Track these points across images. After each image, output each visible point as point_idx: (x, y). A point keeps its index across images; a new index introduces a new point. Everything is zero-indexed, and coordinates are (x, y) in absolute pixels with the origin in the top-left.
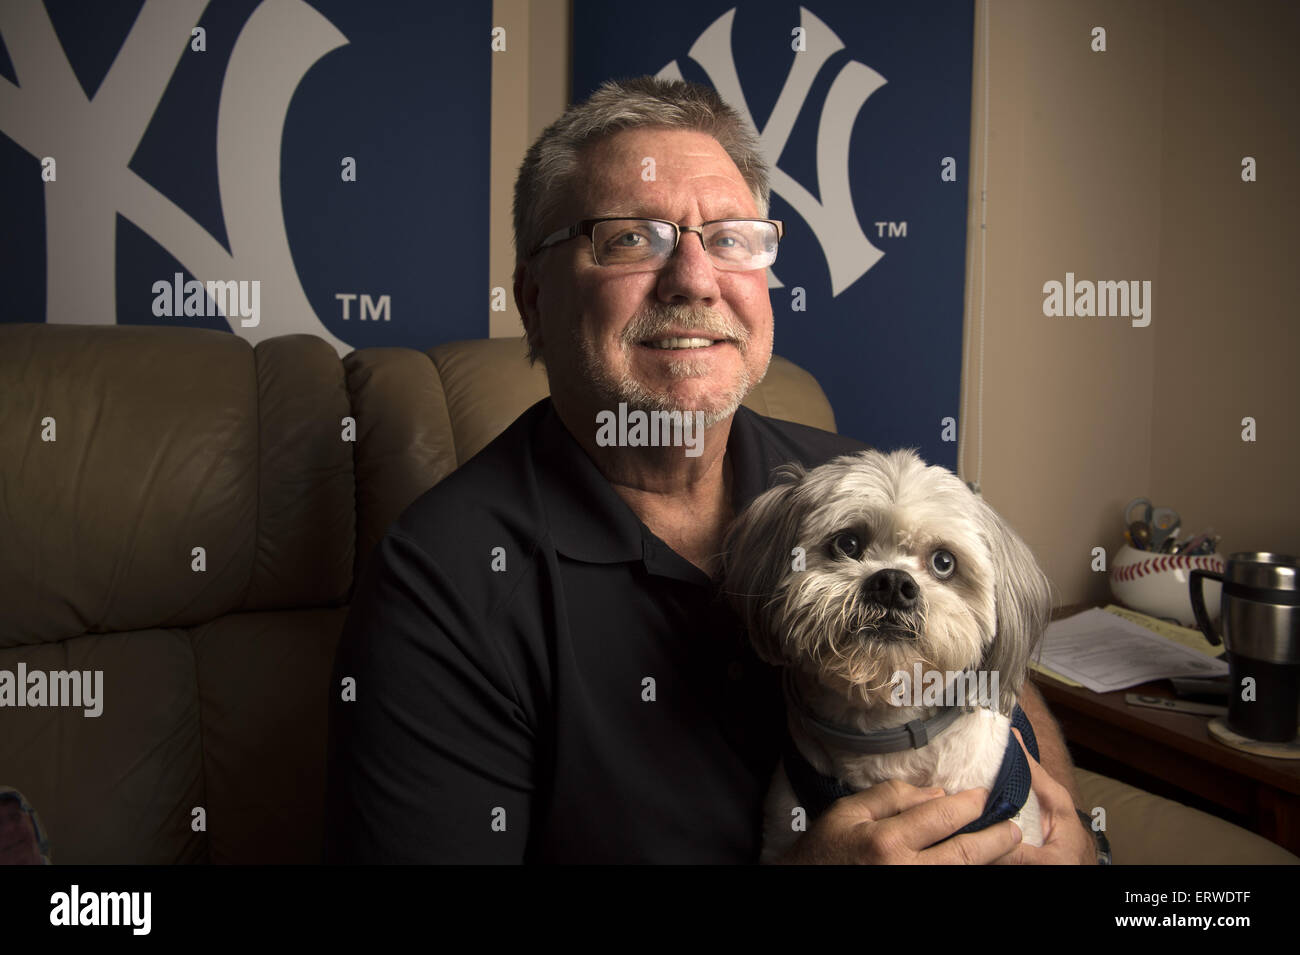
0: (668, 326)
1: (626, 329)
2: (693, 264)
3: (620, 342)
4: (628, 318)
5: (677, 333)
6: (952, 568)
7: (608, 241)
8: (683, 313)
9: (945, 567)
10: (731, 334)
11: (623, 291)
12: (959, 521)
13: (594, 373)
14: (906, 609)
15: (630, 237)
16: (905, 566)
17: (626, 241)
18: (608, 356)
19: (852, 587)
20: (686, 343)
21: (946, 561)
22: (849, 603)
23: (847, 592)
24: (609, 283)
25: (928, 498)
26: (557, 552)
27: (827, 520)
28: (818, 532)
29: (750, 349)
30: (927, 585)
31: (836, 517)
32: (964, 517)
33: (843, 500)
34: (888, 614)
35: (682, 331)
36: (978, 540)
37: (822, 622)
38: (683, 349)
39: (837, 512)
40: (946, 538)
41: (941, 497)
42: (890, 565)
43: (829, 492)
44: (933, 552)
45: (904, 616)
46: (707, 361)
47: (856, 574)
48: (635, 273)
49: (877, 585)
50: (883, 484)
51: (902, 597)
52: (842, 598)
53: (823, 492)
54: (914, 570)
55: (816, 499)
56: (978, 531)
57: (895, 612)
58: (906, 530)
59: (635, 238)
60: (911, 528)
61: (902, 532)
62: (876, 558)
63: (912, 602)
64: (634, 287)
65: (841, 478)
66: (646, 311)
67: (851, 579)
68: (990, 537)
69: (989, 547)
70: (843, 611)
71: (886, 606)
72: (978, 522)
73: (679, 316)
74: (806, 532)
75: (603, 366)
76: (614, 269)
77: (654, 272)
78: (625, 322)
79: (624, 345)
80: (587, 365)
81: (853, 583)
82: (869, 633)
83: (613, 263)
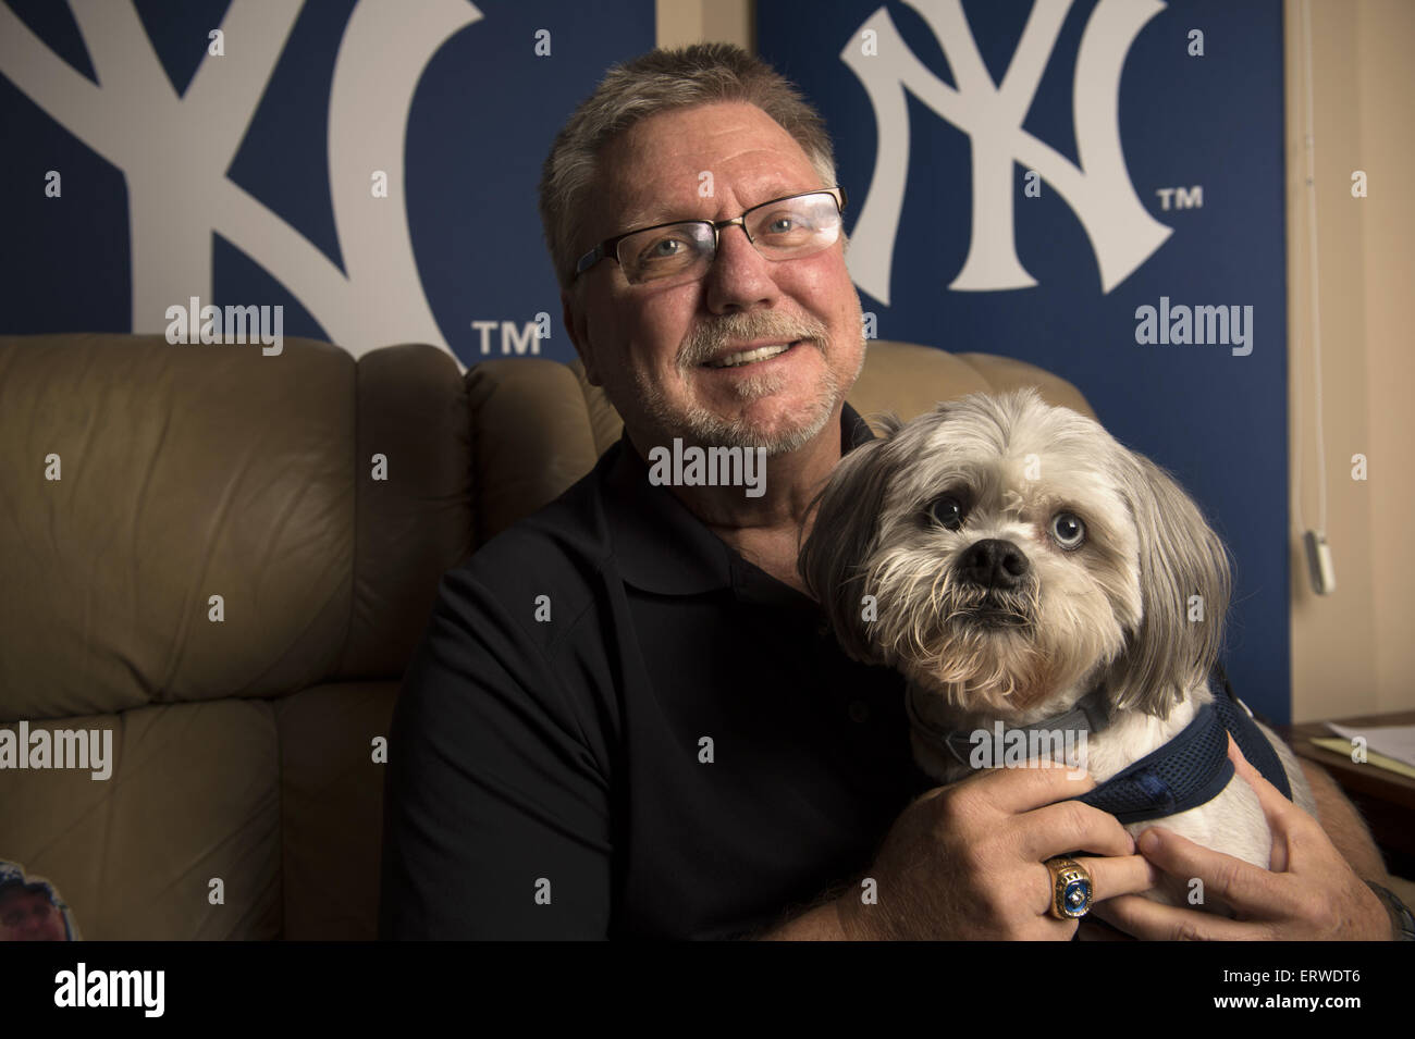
0: (724, 341)
1: (679, 352)
2: (737, 264)
3: (676, 368)
4: (680, 340)
5: (737, 348)
6: (1080, 535)
7: (641, 255)
8: (740, 323)
9: (1071, 533)
10: (805, 333)
11: (667, 309)
12: (1086, 475)
13: (655, 407)
14: (1011, 588)
15: (666, 245)
16: (1013, 535)
17: (662, 251)
18: (666, 387)
19: (944, 563)
20: (752, 355)
21: (1072, 525)
22: (941, 584)
23: (939, 570)
24: (650, 303)
25: (1048, 447)
26: (625, 583)
27: (915, 482)
28: (906, 498)
29: (831, 344)
30: (1040, 558)
31: (926, 480)
32: (1092, 470)
33: (938, 455)
34: (989, 595)
35: (742, 344)
36: (1114, 496)
37: (907, 611)
38: (748, 363)
39: (928, 471)
40: (1068, 498)
41: (1066, 445)
42: (992, 535)
43: (920, 447)
44: (1054, 516)
45: (1007, 597)
46: (779, 374)
47: (949, 548)
48: (676, 286)
49: (974, 560)
50: (990, 433)
51: (1005, 574)
52: (932, 577)
53: (913, 448)
54: (1025, 541)
55: (905, 456)
56: (1114, 486)
57: (996, 593)
58: (1016, 490)
59: (673, 245)
60: (1021, 486)
61: (1011, 493)
62: (976, 527)
63: (1018, 579)
64: (678, 305)
65: (935, 429)
66: (698, 327)
67: (943, 554)
68: (1131, 493)
69: (1130, 506)
70: (933, 595)
71: (986, 586)
72: (1114, 475)
73: (735, 327)
74: (892, 499)
75: (664, 398)
76: (653, 285)
77: (698, 280)
78: (677, 345)
79: (682, 371)
80: (646, 399)
81: (946, 559)
82: (964, 620)
83: (651, 279)
